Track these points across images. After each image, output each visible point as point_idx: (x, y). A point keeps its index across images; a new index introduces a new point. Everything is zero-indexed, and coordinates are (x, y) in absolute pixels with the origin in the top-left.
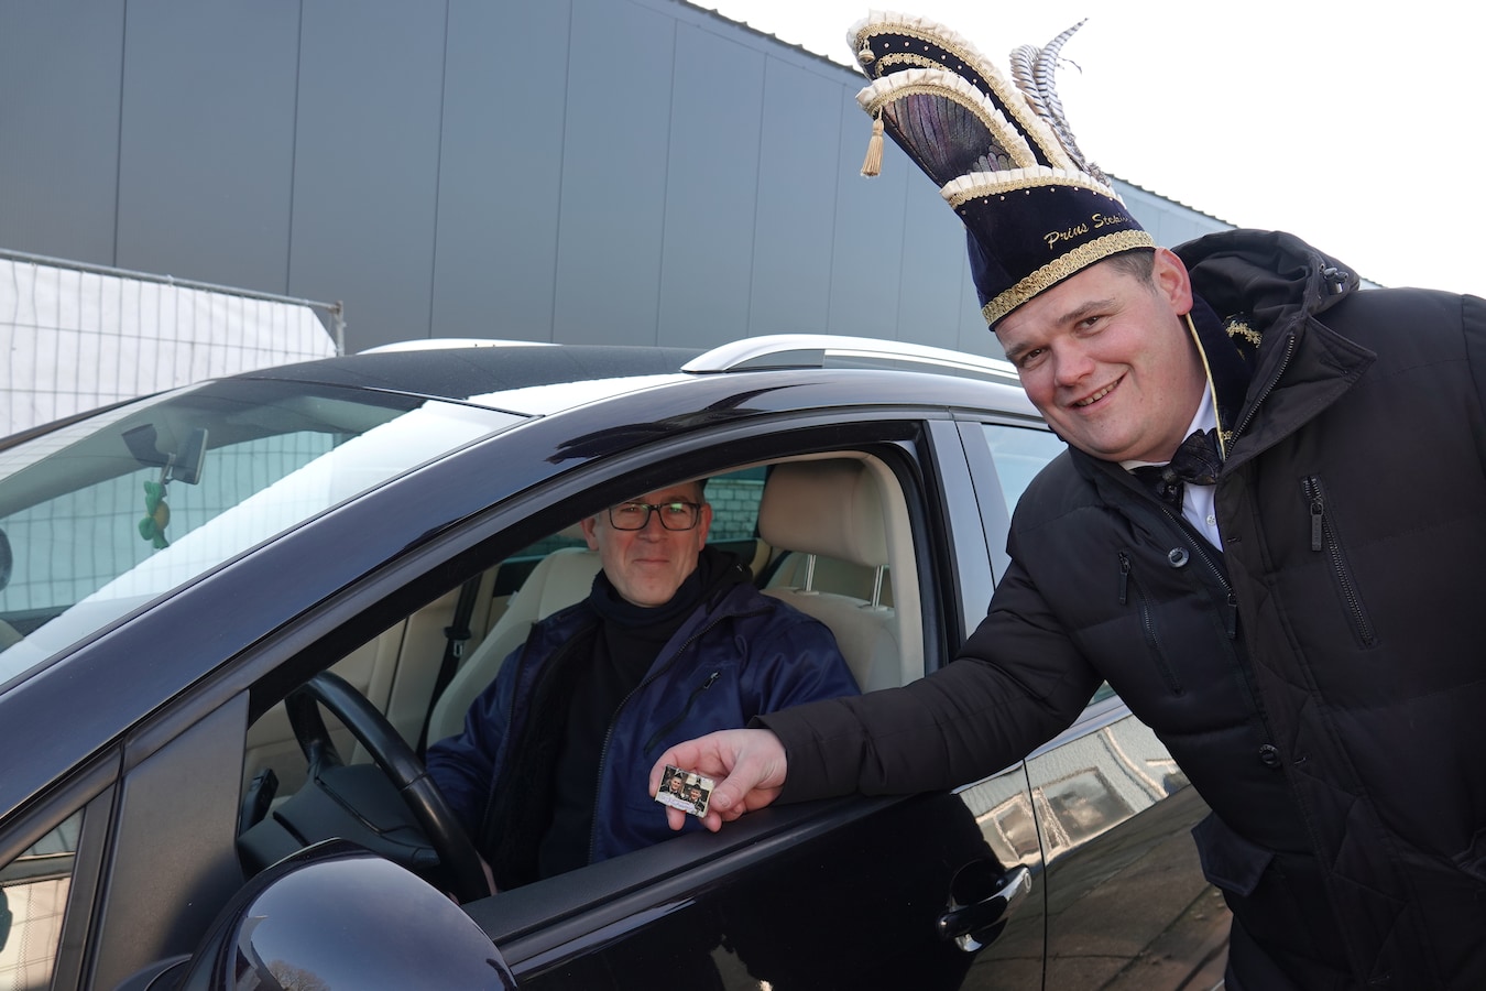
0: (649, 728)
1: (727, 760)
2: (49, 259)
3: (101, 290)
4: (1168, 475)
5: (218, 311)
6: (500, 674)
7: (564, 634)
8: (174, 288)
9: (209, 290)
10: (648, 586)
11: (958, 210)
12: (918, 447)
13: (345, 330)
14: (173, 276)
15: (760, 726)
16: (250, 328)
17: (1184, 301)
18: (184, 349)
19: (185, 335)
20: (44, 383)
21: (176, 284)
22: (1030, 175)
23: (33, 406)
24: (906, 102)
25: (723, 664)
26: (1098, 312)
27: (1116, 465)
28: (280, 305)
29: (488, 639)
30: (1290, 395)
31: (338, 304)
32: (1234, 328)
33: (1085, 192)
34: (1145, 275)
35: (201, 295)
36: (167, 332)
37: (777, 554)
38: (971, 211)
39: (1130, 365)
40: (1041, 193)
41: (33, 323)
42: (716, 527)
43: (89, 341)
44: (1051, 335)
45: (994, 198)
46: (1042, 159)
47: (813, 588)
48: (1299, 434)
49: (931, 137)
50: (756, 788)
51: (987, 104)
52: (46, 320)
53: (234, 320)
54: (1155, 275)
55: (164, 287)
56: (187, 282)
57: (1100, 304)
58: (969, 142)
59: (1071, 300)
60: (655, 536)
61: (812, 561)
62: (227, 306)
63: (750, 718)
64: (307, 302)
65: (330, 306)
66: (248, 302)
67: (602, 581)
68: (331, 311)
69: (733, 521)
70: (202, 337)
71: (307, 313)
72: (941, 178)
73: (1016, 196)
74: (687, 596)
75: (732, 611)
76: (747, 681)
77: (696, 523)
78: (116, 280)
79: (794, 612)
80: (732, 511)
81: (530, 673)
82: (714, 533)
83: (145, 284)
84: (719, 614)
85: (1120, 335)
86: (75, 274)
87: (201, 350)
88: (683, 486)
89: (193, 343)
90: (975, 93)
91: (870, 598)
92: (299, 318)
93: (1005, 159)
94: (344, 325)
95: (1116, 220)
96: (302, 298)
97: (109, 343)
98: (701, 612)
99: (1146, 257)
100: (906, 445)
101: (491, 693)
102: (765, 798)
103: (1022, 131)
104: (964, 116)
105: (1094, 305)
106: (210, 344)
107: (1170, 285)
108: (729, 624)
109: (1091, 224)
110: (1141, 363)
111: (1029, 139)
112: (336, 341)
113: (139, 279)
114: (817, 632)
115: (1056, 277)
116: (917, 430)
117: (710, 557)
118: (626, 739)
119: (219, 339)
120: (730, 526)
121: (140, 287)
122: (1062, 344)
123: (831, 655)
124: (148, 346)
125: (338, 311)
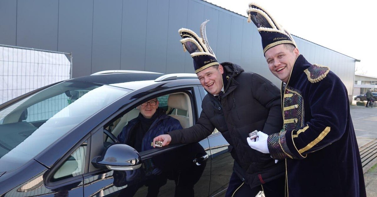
0: (150, 138)
1: (163, 139)
2: (6, 45)
3: (18, 52)
4: (219, 97)
5: (44, 56)
6: (123, 130)
7: (134, 123)
8: (34, 51)
9: (42, 51)
10: (148, 114)
11: (193, 57)
12: (192, 91)
13: (73, 59)
14: (34, 48)
15: (167, 134)
16: (51, 59)
17: (222, 72)
18: (36, 65)
19: (36, 62)
20: (5, 74)
21: (34, 50)
22: (202, 53)
23: (3, 79)
24: (186, 42)
25: (161, 127)
26: (210, 73)
27: (213, 95)
28: (58, 54)
29: (117, 127)
30: (230, 88)
31: (71, 53)
32: (227, 77)
33: (210, 56)
34: (217, 68)
35: (40, 52)
36: (32, 61)
37: (172, 109)
38: (195, 58)
39: (215, 81)
40: (204, 56)
41: (3, 60)
42: (160, 103)
43: (15, 64)
44: (204, 76)
45: (197, 56)
46: (204, 51)
47: (177, 114)
48: (232, 92)
49: (190, 47)
50: (168, 142)
51: (197, 43)
52: (6, 59)
53: (47, 58)
54: (219, 69)
55: (31, 51)
56: (37, 49)
57: (211, 72)
58: (195, 48)
59: (207, 71)
60: (149, 107)
61: (177, 110)
62: (46, 54)
63: (165, 133)
64: (64, 53)
65: (69, 54)
66: (50, 53)
67: (140, 114)
68: (69, 55)
69: (164, 101)
70: (40, 62)
71: (64, 55)
72: (191, 53)
73: (201, 56)
74: (154, 116)
75: (162, 118)
76: (165, 130)
77: (156, 104)
78: (21, 50)
79: (173, 118)
80: (164, 99)
81: (129, 130)
82: (160, 104)
83: (27, 50)
84: (160, 119)
85: (213, 77)
86: (12, 49)
87: (40, 65)
88: (154, 99)
89: (38, 63)
90: (196, 41)
91: (186, 116)
92: (62, 57)
93: (199, 51)
94: (72, 58)
95: (214, 60)
96: (63, 52)
97: (20, 64)
98: (157, 119)
99: (218, 66)
100: (190, 91)
101: (121, 134)
102: (169, 143)
103: (202, 47)
104: (194, 44)
105: (210, 72)
106: (42, 63)
107: (221, 70)
108: (162, 121)
109: (210, 61)
110: (216, 81)
111: (203, 48)
112: (70, 62)
113: (26, 49)
114: (177, 121)
115: (205, 68)
116: (192, 89)
117: (159, 110)
118: (146, 140)
119: (44, 62)
120: (163, 102)
121: (26, 51)
122: (206, 77)
123: (179, 125)
124: (28, 64)
125: (71, 55)
